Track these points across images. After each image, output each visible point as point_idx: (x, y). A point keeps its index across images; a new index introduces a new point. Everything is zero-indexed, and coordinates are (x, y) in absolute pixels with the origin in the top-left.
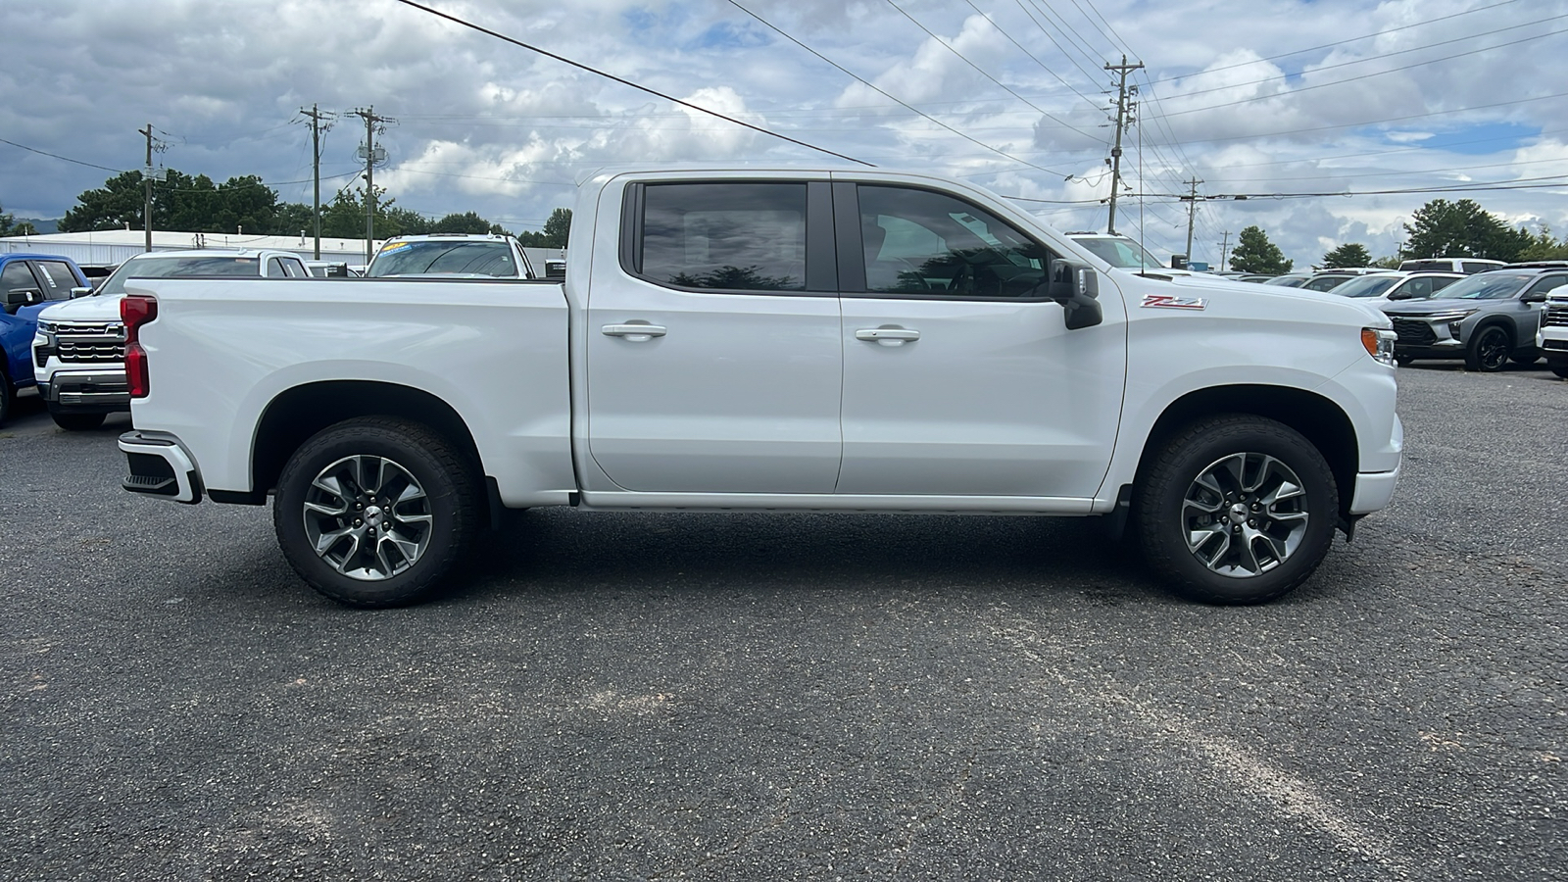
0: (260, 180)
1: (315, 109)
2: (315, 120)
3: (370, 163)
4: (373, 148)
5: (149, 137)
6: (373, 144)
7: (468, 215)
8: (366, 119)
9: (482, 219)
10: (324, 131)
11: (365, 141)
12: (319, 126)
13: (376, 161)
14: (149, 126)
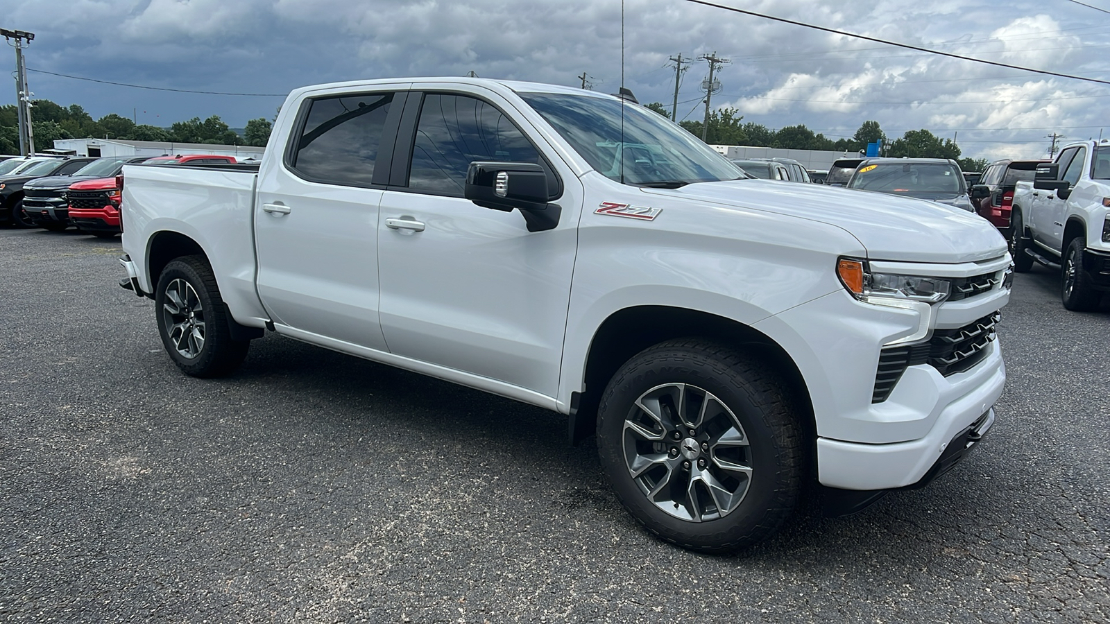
0: (661, 106)
1: (679, 57)
2: (679, 65)
3: (709, 92)
4: (713, 82)
5: (584, 81)
6: (713, 78)
7: (799, 127)
8: (710, 61)
9: (809, 129)
10: (684, 71)
11: (708, 76)
12: (681, 68)
13: (713, 90)
14: (585, 74)
